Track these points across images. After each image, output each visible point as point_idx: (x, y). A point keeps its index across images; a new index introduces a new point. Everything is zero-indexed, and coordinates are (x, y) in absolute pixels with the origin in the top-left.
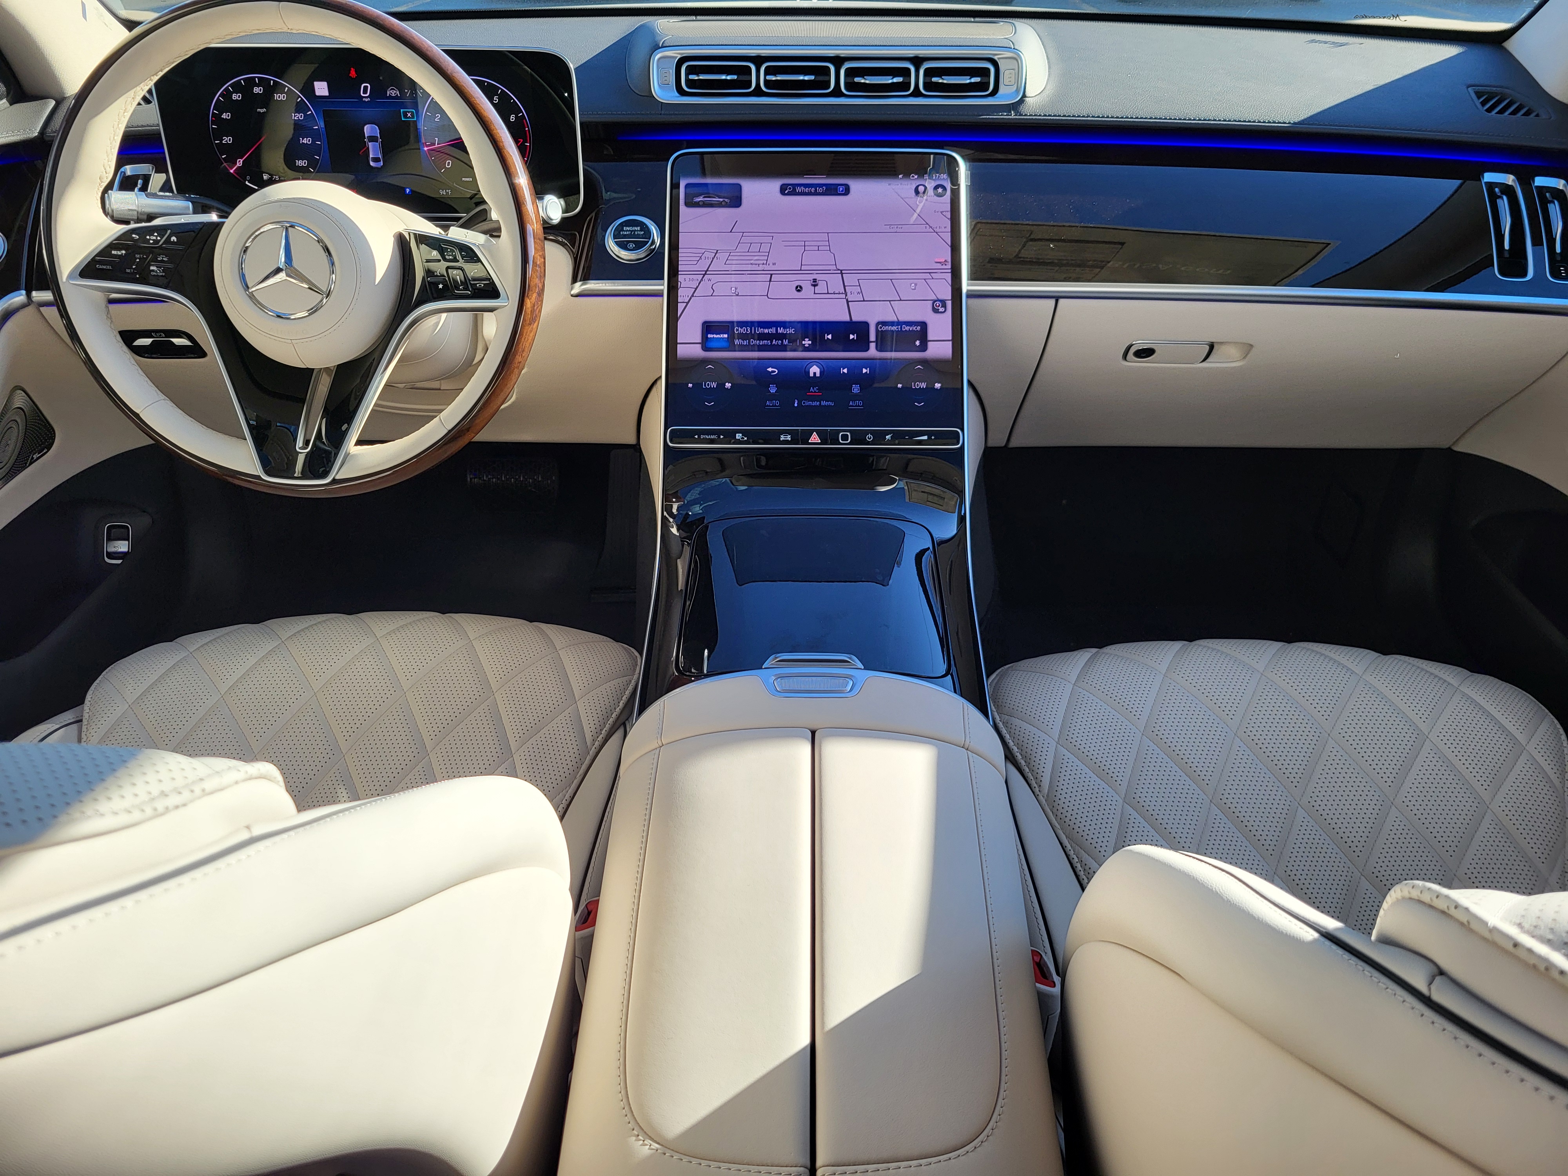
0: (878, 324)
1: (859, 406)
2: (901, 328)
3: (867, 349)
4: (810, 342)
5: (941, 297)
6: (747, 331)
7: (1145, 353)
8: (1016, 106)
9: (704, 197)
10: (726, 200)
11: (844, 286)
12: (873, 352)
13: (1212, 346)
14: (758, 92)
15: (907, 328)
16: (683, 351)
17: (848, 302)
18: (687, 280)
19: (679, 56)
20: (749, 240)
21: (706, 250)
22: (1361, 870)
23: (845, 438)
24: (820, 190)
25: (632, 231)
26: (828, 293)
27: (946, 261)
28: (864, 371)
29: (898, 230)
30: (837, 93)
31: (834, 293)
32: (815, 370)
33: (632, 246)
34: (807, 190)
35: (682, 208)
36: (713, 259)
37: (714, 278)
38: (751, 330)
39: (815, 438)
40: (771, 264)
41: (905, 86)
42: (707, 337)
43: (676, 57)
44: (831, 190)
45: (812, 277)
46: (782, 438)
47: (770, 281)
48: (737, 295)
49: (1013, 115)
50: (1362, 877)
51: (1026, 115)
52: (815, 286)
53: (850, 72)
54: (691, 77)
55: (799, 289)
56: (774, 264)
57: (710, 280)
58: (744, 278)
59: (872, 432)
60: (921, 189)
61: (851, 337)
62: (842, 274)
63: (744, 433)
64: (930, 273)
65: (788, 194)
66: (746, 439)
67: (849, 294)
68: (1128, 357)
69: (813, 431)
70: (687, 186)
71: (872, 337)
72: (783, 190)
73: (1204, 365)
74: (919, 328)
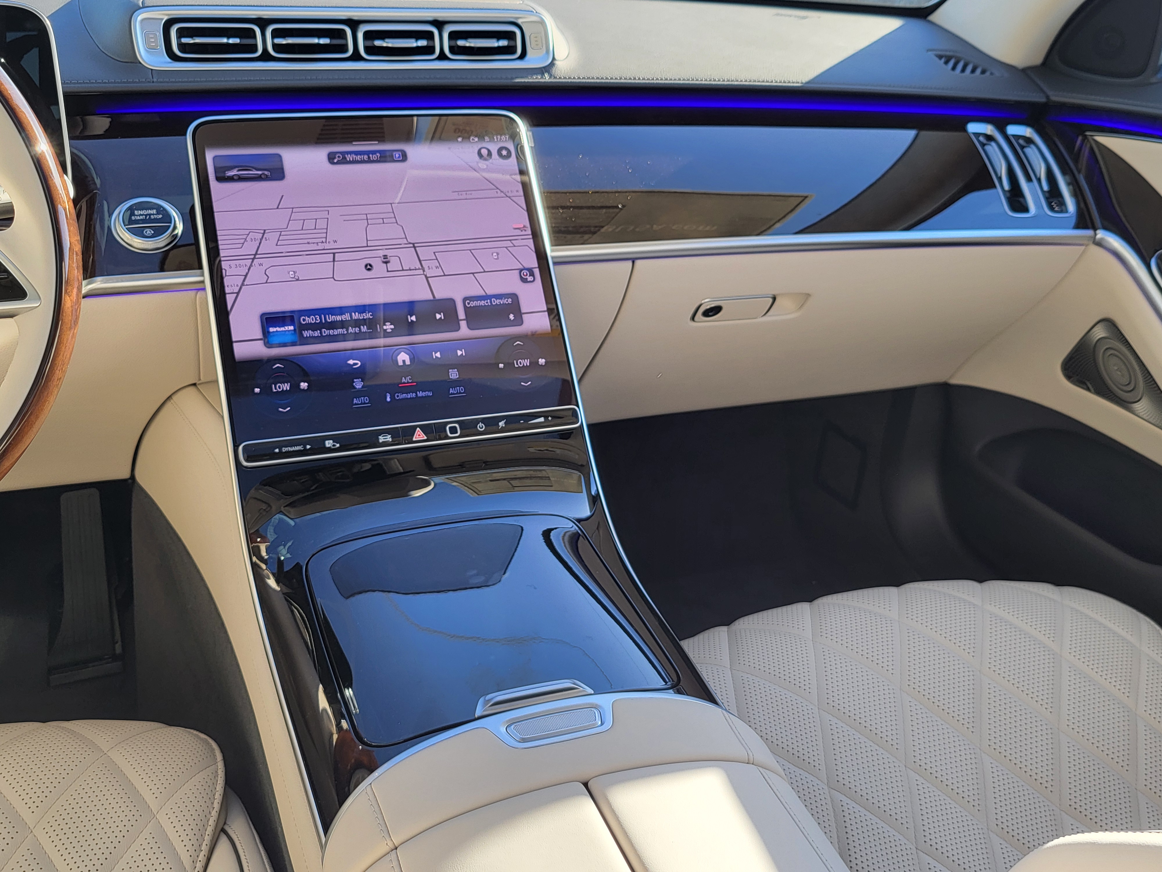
0: (465, 299)
1: (460, 393)
2: (491, 302)
3: (458, 329)
4: (392, 327)
5: (527, 266)
6: (316, 320)
7: (713, 311)
8: (548, 68)
9: (239, 170)
10: (266, 173)
11: (420, 261)
12: (464, 330)
13: (774, 299)
14: (266, 57)
15: (498, 302)
16: (241, 351)
17: (427, 278)
18: (233, 266)
19: (166, 18)
20: (302, 216)
21: (251, 231)
22: (1058, 805)
23: (453, 430)
24: (373, 157)
25: (146, 215)
26: (403, 270)
27: (524, 227)
28: (459, 353)
29: (468, 197)
30: (356, 57)
31: (410, 270)
32: (403, 358)
33: (149, 232)
34: (358, 158)
35: (213, 184)
36: (261, 240)
37: (266, 263)
38: (321, 318)
39: (419, 435)
40: (332, 242)
41: (429, 50)
42: (269, 332)
43: (162, 19)
44: (384, 157)
45: (381, 253)
46: (381, 439)
47: (334, 261)
48: (298, 280)
49: (547, 78)
50: (1062, 812)
51: (560, 78)
52: (386, 263)
53: (368, 35)
54: (184, 40)
55: (369, 267)
56: (335, 241)
57: (261, 265)
58: (299, 259)
59: (483, 420)
60: (484, 152)
61: (438, 316)
62: (414, 247)
63: (334, 438)
64: (510, 240)
65: (338, 163)
66: (338, 445)
67: (426, 269)
68: (696, 318)
69: (415, 427)
70: (215, 158)
71: (461, 315)
72: (331, 158)
73: (765, 319)
74: (510, 301)
